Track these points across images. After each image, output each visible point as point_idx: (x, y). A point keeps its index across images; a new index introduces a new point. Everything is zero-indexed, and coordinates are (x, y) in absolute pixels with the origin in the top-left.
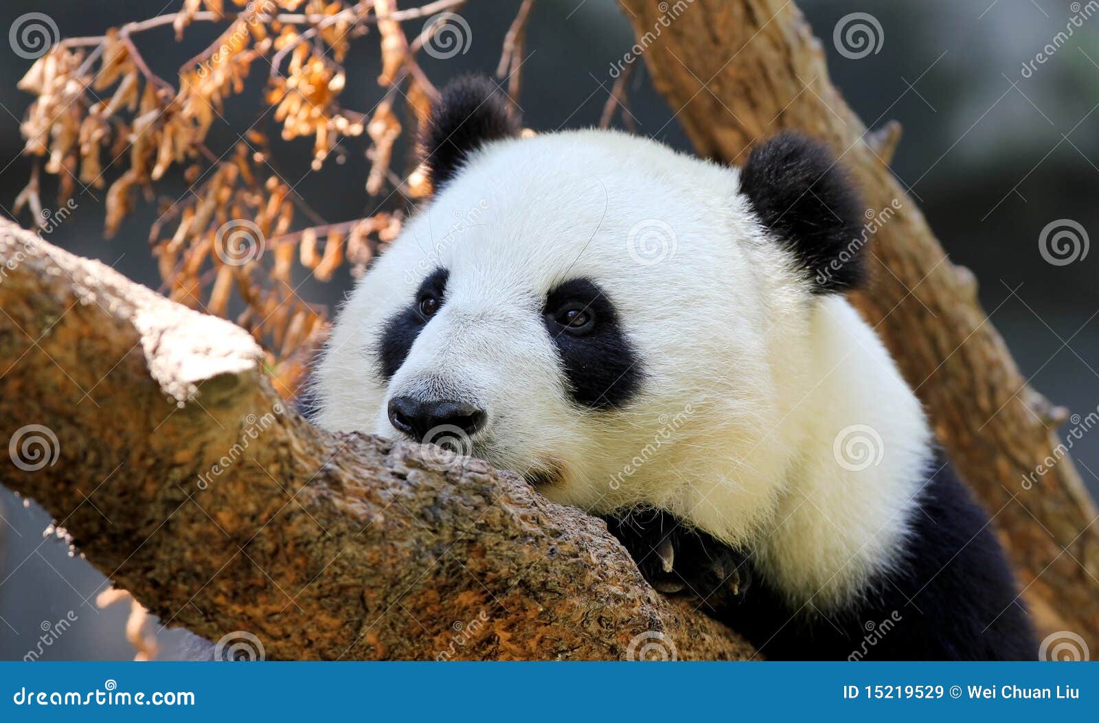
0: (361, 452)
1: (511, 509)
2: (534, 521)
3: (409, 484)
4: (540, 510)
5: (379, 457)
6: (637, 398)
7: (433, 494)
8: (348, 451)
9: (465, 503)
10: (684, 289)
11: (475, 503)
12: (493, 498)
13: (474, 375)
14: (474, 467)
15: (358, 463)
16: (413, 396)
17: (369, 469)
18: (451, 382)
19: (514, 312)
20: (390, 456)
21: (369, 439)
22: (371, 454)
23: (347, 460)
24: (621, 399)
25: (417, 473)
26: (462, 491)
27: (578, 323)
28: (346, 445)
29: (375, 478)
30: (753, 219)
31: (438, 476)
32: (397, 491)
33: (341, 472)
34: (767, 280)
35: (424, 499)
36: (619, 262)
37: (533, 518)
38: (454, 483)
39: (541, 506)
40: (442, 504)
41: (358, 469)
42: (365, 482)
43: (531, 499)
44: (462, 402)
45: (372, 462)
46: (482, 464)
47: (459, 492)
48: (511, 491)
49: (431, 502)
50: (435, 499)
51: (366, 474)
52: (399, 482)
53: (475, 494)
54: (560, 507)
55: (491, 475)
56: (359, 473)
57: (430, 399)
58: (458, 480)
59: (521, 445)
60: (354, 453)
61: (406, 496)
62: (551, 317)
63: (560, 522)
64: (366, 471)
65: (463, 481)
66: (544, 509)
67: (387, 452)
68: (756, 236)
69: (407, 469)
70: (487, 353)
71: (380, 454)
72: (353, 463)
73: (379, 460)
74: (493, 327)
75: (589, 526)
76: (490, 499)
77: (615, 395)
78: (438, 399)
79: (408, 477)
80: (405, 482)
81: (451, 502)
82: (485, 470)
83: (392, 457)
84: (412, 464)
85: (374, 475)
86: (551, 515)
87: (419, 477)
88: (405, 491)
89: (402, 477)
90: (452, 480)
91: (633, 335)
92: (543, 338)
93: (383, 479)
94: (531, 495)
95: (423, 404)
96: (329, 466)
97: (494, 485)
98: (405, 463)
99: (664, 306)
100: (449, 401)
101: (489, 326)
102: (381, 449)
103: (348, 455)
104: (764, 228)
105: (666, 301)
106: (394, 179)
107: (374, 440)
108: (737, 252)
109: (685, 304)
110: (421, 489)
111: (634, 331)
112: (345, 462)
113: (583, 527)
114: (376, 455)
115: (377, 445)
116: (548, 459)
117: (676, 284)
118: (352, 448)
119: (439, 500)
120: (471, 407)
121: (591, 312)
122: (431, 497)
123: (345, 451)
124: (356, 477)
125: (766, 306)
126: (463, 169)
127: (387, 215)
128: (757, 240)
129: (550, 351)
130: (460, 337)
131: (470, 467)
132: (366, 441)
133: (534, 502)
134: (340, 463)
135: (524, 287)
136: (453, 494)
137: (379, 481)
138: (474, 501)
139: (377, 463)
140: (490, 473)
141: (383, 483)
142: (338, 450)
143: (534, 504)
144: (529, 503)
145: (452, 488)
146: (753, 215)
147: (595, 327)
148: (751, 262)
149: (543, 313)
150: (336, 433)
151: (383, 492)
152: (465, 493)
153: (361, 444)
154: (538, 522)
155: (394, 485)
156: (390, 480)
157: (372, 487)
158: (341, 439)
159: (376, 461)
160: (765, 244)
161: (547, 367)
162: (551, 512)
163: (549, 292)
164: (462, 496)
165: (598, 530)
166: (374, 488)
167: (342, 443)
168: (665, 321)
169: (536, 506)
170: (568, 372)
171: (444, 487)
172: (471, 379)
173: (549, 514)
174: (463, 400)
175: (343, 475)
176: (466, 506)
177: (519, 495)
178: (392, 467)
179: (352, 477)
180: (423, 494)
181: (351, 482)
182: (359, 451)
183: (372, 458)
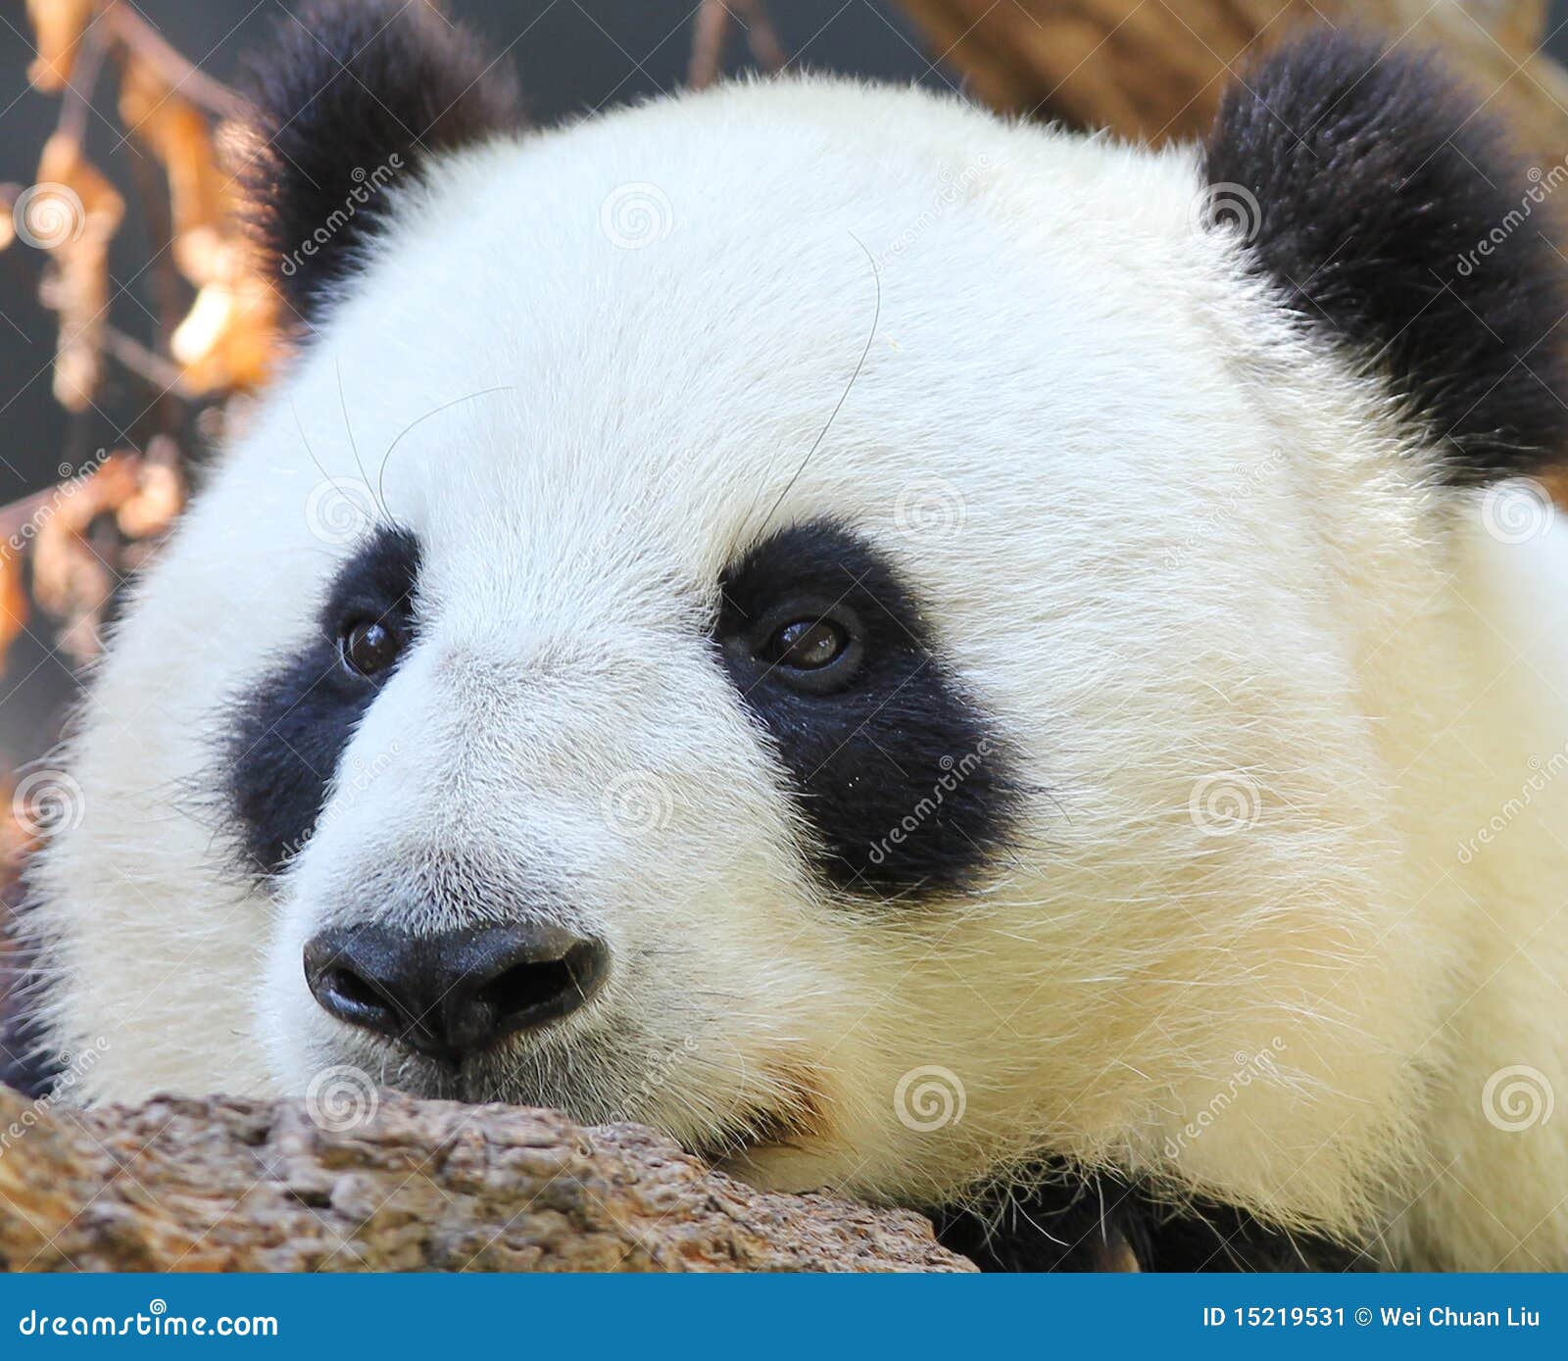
0: (191, 1153)
1: (648, 1233)
2: (719, 1255)
3: (343, 1217)
4: (734, 1220)
5: (241, 1157)
6: (1006, 856)
7: (415, 1231)
8: (147, 1155)
9: (512, 1240)
10: (1104, 525)
11: (539, 1236)
12: (591, 1209)
13: (556, 841)
14: (520, 1133)
15: (183, 1185)
16: (389, 923)
17: (219, 1197)
18: (496, 868)
19: (631, 643)
20: (271, 1147)
21: (201, 1111)
22: (216, 1154)
23: (150, 1182)
24: (964, 865)
25: (359, 1183)
26: (499, 1208)
27: (817, 656)
28: (138, 1139)
29: (240, 1218)
30: (1262, 293)
31: (420, 1179)
32: (310, 1244)
33: (141, 1220)
34: (1321, 464)
35: (393, 1253)
36: (912, 464)
37: (717, 1247)
38: (469, 1188)
39: (733, 1207)
40: (449, 1256)
41: (189, 1202)
42: (217, 1236)
43: (700, 1191)
44: (536, 921)
45: (224, 1174)
46: (540, 1119)
47: (490, 1211)
48: (638, 1181)
49: (414, 1257)
50: (425, 1245)
51: (213, 1212)
52: (313, 1215)
53: (537, 1210)
54: (790, 1199)
55: (571, 1145)
56: (192, 1213)
57: (440, 926)
58: (481, 1179)
59: (710, 1030)
60: (168, 1159)
61: (340, 1254)
62: (738, 645)
63: (795, 1244)
64: (212, 1204)
65: (495, 1178)
66: (742, 1215)
67: (260, 1138)
68: (1275, 344)
69: (327, 1176)
70: (579, 771)
71: (241, 1146)
72: (170, 1187)
73: (243, 1166)
74: (583, 695)
75: (882, 1238)
76: (581, 1215)
77: (946, 857)
78: (464, 922)
79: (335, 1198)
80: (329, 1213)
81: (473, 1246)
82: (552, 1136)
83: (279, 1151)
84: (339, 1157)
85: (236, 1210)
86: (768, 1228)
87: (366, 1191)
88: (337, 1240)
89: (318, 1200)
90: (464, 1182)
91: (977, 673)
92: (726, 710)
93: (266, 1216)
94: (699, 1182)
95: (421, 939)
96: (104, 1209)
97: (586, 1174)
98: (318, 1160)
99: (1056, 579)
100: (495, 925)
101: (572, 693)
102: (242, 1131)
103: (151, 1169)
104: (1298, 318)
105: (1059, 566)
106: (131, 353)
107: (218, 1111)
108: (1231, 395)
109: (1116, 567)
110: (377, 1225)
111: (977, 661)
112: (148, 1193)
113: (864, 1244)
114: (232, 1154)
115: (228, 1122)
116: (780, 1066)
117: (1080, 514)
118: (161, 1147)
119: (436, 1247)
120: (561, 934)
121: (850, 620)
122: (410, 1242)
123: (137, 1157)
124: (187, 1226)
125: (1330, 542)
126: (382, 240)
127: (132, 458)
128: (1284, 352)
129: (751, 745)
130: (495, 730)
131: (506, 1135)
132: (194, 1116)
133: (711, 1199)
134: (133, 1196)
135: (650, 567)
136: (474, 1221)
137: (255, 1225)
138: (537, 1229)
139: (238, 1174)
140: (568, 1140)
141: (266, 1228)
142: (119, 1158)
143: (713, 1205)
144: (696, 1205)
145: (468, 1204)
146: (1262, 283)
147: (866, 663)
148: (1277, 421)
149: (717, 638)
150: (106, 1113)
151: (273, 1253)
152: (506, 1211)
153: (183, 1130)
154: (733, 1255)
155: (300, 1229)
156: (287, 1217)
157: (237, 1247)
158: (122, 1126)
159: (235, 1168)
160: (1306, 362)
161: (746, 794)
162: (764, 1220)
163: (724, 576)
164: (500, 1223)
165: (910, 1244)
166: (243, 1249)
167: (126, 1136)
168: (1063, 624)
169: (719, 1209)
170: (803, 802)
171: (444, 1206)
172: (550, 854)
173: (759, 1227)
174: (536, 916)
175: (149, 1230)
176: (517, 1248)
177: (661, 1190)
178: (283, 1178)
179: (176, 1230)
180: (390, 1239)
181: (174, 1243)
182: (179, 1149)
183: (222, 1164)
